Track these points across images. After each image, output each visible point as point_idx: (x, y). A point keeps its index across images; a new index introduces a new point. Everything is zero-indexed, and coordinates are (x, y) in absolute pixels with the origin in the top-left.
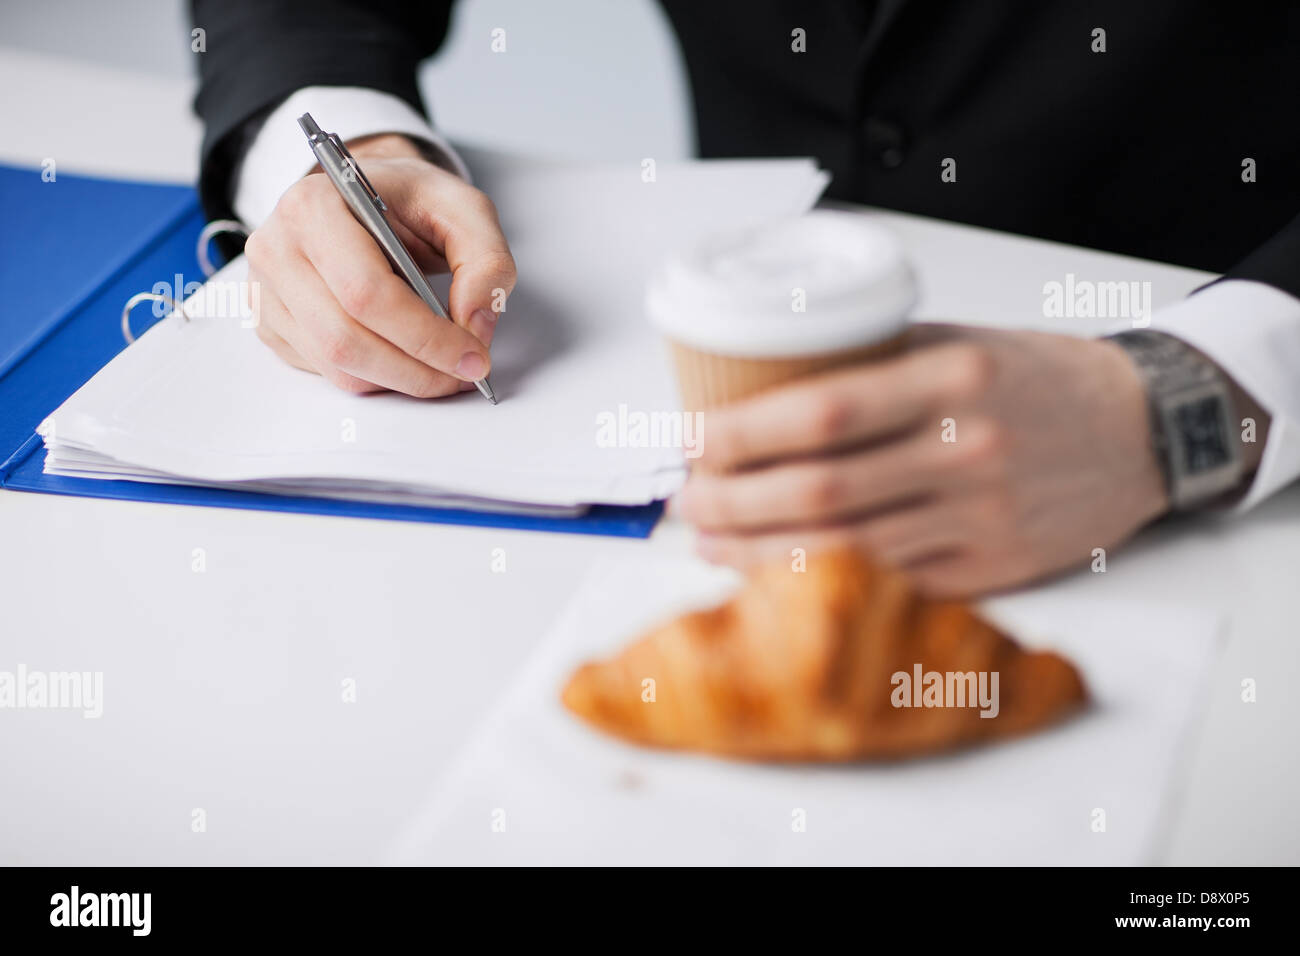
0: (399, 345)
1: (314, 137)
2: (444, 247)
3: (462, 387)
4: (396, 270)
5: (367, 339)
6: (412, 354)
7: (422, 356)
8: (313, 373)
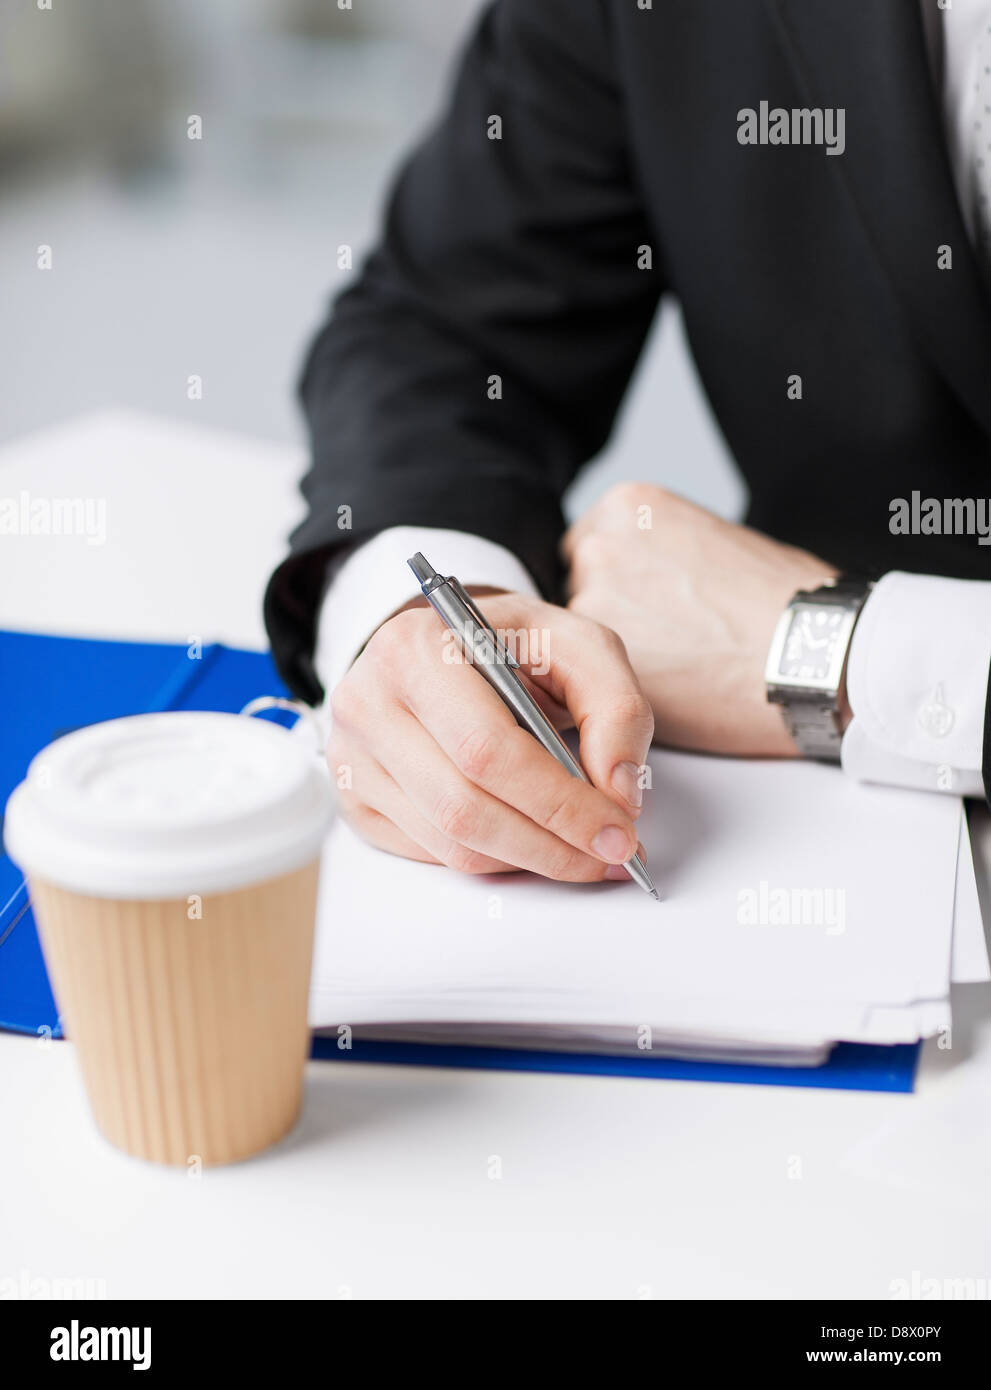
0: (528, 812)
1: (428, 581)
2: (564, 696)
3: (609, 874)
4: (521, 723)
5: (492, 808)
6: (542, 823)
7: (553, 826)
8: (433, 863)
